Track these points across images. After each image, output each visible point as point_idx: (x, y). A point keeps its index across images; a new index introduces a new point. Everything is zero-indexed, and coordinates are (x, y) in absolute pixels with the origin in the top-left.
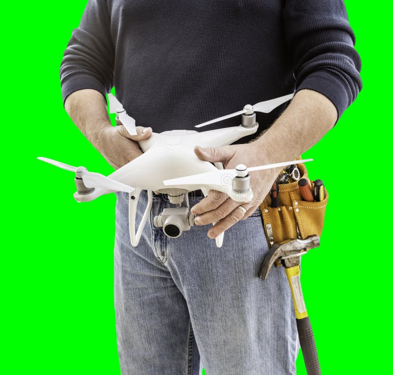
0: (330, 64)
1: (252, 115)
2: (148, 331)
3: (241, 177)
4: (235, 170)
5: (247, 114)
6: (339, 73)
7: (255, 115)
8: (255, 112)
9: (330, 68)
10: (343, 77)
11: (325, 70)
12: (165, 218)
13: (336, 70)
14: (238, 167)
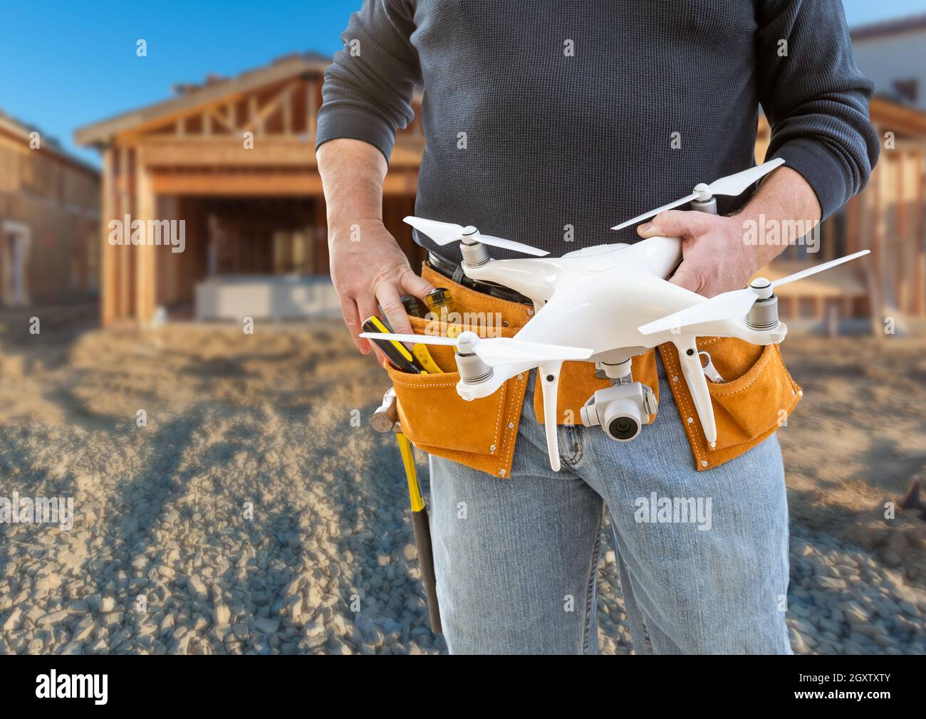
0: (831, 137)
1: (709, 201)
2: (525, 579)
3: (764, 300)
4: (750, 287)
5: (701, 200)
6: (840, 154)
7: (714, 201)
8: (714, 196)
9: (832, 144)
10: (846, 162)
11: (823, 143)
12: (604, 407)
13: (840, 150)
14: (755, 283)
